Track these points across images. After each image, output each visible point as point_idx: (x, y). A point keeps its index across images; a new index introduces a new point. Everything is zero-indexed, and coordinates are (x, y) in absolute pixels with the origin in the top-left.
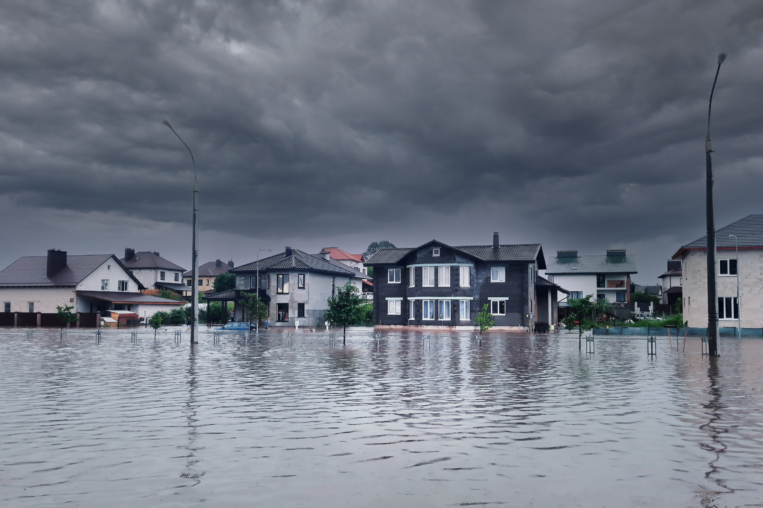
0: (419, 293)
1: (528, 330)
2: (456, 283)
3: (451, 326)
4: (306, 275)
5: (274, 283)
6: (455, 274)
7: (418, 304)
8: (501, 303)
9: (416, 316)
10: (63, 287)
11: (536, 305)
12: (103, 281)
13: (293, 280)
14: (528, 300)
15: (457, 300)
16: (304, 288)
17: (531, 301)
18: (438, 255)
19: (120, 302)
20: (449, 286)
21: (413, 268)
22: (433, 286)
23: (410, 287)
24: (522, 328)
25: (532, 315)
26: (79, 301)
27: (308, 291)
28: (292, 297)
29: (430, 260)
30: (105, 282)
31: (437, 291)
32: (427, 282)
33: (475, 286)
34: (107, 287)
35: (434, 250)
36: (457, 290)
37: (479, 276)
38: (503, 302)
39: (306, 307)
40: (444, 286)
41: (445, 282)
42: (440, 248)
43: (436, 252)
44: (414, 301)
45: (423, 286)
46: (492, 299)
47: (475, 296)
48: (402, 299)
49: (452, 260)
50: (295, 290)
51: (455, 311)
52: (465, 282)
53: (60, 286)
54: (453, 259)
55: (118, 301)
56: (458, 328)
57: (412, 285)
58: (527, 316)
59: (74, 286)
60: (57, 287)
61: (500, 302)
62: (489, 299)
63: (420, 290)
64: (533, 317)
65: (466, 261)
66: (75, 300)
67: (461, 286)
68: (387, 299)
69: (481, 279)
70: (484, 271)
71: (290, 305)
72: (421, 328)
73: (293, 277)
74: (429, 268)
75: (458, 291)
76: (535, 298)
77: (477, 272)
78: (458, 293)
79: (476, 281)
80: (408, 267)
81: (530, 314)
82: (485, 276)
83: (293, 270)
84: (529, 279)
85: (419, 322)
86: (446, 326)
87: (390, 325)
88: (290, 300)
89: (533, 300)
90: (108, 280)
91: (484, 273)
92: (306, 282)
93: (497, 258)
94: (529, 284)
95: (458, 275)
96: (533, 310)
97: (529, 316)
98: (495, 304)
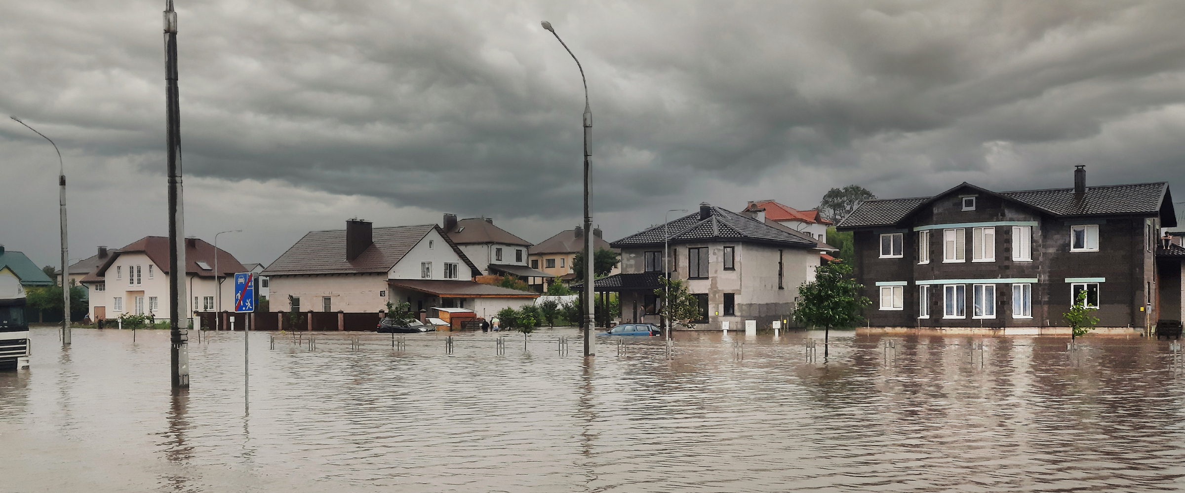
0: (936, 272)
1: (1144, 334)
2: (1005, 255)
3: (996, 327)
4: (736, 248)
5: (683, 262)
6: (1004, 241)
7: (936, 293)
8: (1091, 287)
9: (931, 312)
10: (370, 274)
11: (1157, 291)
12: (423, 264)
13: (715, 256)
14: (1143, 282)
15: (1007, 284)
16: (733, 269)
17: (1149, 283)
18: (973, 208)
19: (450, 294)
20: (993, 260)
21: (925, 232)
22: (964, 261)
23: (921, 263)
24: (1131, 330)
25: (1150, 309)
26: (392, 294)
27: (739, 274)
28: (714, 285)
29: (956, 217)
30: (427, 266)
31: (970, 269)
32: (952, 255)
33: (1041, 259)
34: (429, 274)
35: (964, 200)
36: (1007, 267)
37: (1049, 242)
38: (1095, 286)
39: (738, 300)
40: (984, 260)
41: (985, 254)
42: (977, 195)
43: (969, 203)
44: (929, 286)
45: (945, 261)
46: (1073, 281)
47: (1040, 276)
48: (905, 283)
49: (998, 215)
50: (718, 272)
51: (1003, 303)
52: (1021, 252)
53: (367, 273)
54: (1000, 214)
55: (445, 294)
56: (1009, 332)
57: (925, 261)
58: (1142, 309)
59: (385, 272)
60: (362, 274)
61: (1088, 286)
62: (1067, 280)
63: (938, 268)
64: (1152, 310)
65: (1025, 218)
66: (387, 293)
67: (1014, 259)
68: (877, 284)
69: (1051, 246)
70: (1058, 233)
71: (711, 296)
72: (941, 333)
73: (716, 251)
74: (955, 230)
75: (1009, 269)
76: (1156, 278)
77: (1045, 236)
78: (1008, 272)
79: (1042, 250)
80: (915, 229)
81: (1147, 307)
82: (1061, 242)
83: (716, 240)
84: (1145, 244)
85: (936, 321)
86: (987, 329)
87: (884, 327)
88: (711, 289)
89: (1152, 282)
90: (430, 263)
91: (1057, 237)
92: (737, 259)
93: (1084, 210)
94: (1146, 254)
95: (1009, 241)
96: (1152, 300)
97: (1145, 309)
98: (1078, 289)
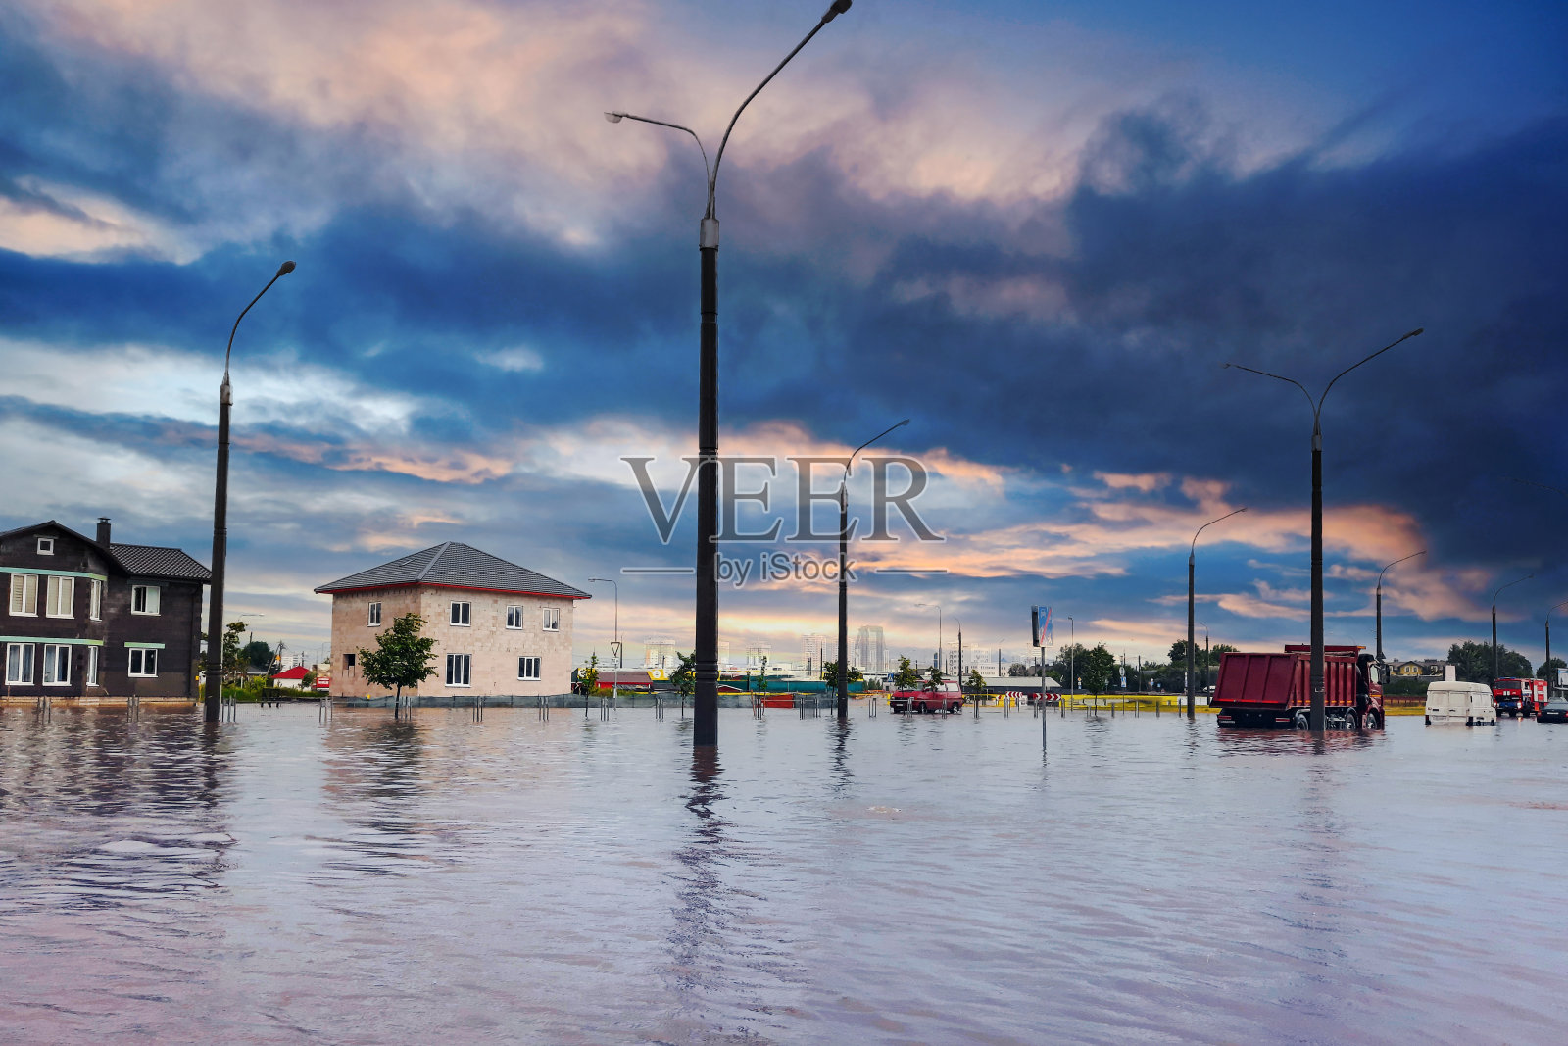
2: (85, 611)
3: (67, 696)
6: (82, 590)
8: (150, 653)
15: (82, 646)
18: (50, 552)
20: (70, 616)
22: (35, 615)
24: (182, 700)
29: (29, 560)
31: (41, 625)
32: (20, 607)
33: (107, 619)
35: (39, 540)
36: (84, 626)
37: (113, 601)
38: (153, 652)
40: (60, 615)
41: (61, 607)
42: (61, 538)
43: (45, 546)
45: (11, 613)
46: (132, 646)
47: (106, 638)
49: (79, 565)
51: (78, 667)
54: (81, 564)
56: (82, 702)
58: (197, 678)
61: (147, 652)
62: (127, 645)
63: (4, 622)
65: (102, 571)
67: (91, 618)
69: (113, 606)
70: (121, 592)
74: (25, 577)
75: (87, 628)
77: (110, 593)
78: (85, 631)
79: (107, 610)
82: (123, 602)
86: (59, 698)
91: (119, 595)
95: (86, 597)
98: (137, 655)
